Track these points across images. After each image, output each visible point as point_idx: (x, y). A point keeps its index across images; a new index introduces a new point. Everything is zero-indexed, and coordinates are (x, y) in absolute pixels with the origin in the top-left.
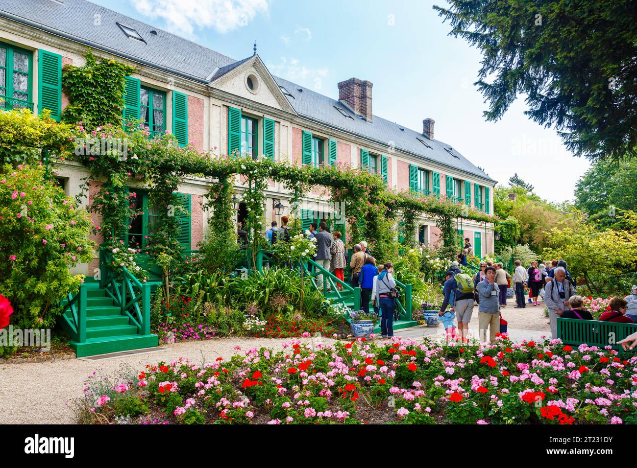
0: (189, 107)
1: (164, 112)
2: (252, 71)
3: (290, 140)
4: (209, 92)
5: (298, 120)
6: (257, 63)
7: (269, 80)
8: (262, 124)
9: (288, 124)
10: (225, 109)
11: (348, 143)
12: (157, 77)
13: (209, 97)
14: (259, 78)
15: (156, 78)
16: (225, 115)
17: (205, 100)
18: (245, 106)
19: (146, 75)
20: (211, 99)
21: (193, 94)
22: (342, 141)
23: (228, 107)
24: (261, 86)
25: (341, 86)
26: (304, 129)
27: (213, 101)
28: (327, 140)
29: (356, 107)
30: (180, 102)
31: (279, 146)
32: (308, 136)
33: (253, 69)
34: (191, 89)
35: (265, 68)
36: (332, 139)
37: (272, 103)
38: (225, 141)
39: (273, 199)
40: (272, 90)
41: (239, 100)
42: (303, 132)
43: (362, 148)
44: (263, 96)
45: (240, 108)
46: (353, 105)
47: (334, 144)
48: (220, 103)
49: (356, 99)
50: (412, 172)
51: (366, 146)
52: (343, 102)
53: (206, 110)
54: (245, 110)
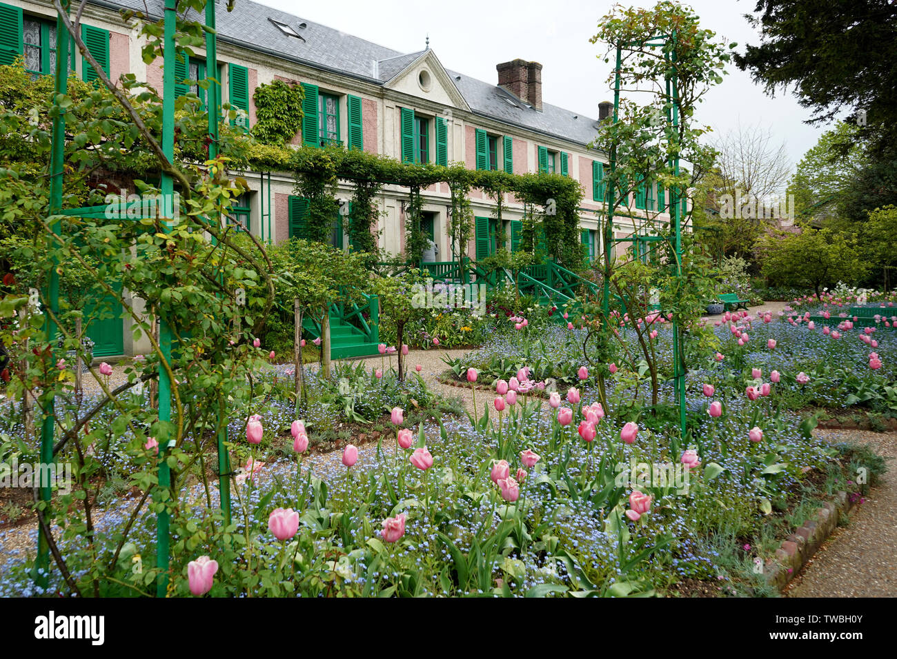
0: (365, 112)
1: (337, 118)
2: (425, 66)
3: (463, 140)
4: (383, 93)
5: (472, 117)
6: (430, 58)
7: (442, 74)
8: (434, 124)
9: (461, 122)
10: (398, 110)
11: (525, 140)
12: (333, 81)
13: (382, 98)
14: (431, 74)
15: (333, 83)
16: (398, 117)
17: (378, 102)
18: (419, 105)
19: (323, 80)
20: (385, 101)
21: (366, 97)
22: (517, 138)
23: (400, 108)
24: (434, 82)
25: (502, 68)
26: (478, 127)
27: (387, 103)
28: (502, 138)
29: (522, 93)
30: (355, 106)
31: (453, 147)
32: (481, 134)
33: (425, 65)
34: (365, 92)
35: (438, 62)
36: (509, 136)
37: (444, 99)
38: (398, 146)
39: (447, 206)
40: (445, 86)
41: (413, 100)
42: (476, 130)
43: (540, 144)
44: (436, 93)
45: (412, 108)
46: (518, 91)
47: (509, 142)
48: (392, 104)
49: (522, 85)
50: (596, 170)
51: (544, 142)
52: (503, 87)
53: (379, 113)
54: (417, 110)
